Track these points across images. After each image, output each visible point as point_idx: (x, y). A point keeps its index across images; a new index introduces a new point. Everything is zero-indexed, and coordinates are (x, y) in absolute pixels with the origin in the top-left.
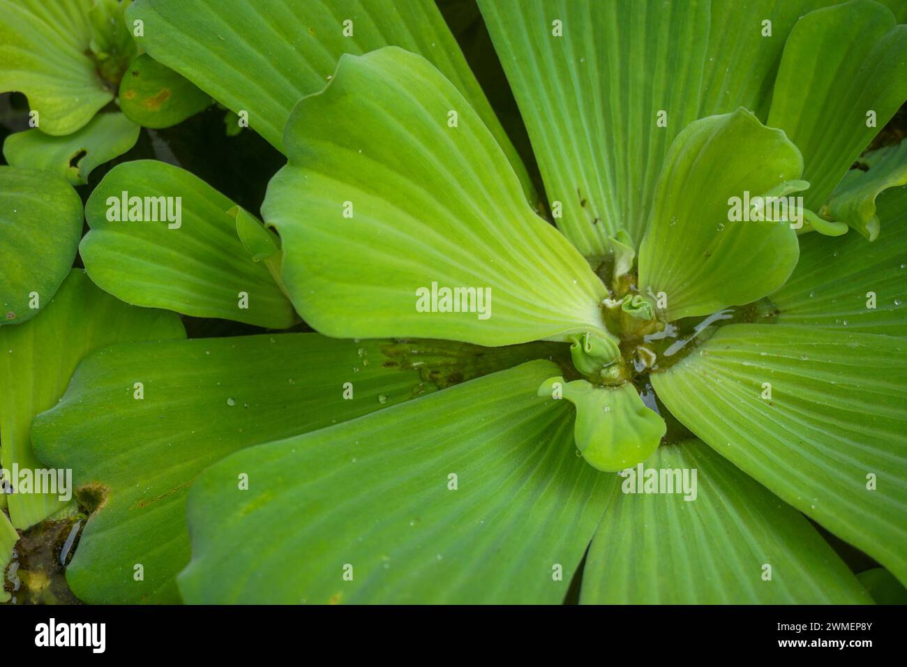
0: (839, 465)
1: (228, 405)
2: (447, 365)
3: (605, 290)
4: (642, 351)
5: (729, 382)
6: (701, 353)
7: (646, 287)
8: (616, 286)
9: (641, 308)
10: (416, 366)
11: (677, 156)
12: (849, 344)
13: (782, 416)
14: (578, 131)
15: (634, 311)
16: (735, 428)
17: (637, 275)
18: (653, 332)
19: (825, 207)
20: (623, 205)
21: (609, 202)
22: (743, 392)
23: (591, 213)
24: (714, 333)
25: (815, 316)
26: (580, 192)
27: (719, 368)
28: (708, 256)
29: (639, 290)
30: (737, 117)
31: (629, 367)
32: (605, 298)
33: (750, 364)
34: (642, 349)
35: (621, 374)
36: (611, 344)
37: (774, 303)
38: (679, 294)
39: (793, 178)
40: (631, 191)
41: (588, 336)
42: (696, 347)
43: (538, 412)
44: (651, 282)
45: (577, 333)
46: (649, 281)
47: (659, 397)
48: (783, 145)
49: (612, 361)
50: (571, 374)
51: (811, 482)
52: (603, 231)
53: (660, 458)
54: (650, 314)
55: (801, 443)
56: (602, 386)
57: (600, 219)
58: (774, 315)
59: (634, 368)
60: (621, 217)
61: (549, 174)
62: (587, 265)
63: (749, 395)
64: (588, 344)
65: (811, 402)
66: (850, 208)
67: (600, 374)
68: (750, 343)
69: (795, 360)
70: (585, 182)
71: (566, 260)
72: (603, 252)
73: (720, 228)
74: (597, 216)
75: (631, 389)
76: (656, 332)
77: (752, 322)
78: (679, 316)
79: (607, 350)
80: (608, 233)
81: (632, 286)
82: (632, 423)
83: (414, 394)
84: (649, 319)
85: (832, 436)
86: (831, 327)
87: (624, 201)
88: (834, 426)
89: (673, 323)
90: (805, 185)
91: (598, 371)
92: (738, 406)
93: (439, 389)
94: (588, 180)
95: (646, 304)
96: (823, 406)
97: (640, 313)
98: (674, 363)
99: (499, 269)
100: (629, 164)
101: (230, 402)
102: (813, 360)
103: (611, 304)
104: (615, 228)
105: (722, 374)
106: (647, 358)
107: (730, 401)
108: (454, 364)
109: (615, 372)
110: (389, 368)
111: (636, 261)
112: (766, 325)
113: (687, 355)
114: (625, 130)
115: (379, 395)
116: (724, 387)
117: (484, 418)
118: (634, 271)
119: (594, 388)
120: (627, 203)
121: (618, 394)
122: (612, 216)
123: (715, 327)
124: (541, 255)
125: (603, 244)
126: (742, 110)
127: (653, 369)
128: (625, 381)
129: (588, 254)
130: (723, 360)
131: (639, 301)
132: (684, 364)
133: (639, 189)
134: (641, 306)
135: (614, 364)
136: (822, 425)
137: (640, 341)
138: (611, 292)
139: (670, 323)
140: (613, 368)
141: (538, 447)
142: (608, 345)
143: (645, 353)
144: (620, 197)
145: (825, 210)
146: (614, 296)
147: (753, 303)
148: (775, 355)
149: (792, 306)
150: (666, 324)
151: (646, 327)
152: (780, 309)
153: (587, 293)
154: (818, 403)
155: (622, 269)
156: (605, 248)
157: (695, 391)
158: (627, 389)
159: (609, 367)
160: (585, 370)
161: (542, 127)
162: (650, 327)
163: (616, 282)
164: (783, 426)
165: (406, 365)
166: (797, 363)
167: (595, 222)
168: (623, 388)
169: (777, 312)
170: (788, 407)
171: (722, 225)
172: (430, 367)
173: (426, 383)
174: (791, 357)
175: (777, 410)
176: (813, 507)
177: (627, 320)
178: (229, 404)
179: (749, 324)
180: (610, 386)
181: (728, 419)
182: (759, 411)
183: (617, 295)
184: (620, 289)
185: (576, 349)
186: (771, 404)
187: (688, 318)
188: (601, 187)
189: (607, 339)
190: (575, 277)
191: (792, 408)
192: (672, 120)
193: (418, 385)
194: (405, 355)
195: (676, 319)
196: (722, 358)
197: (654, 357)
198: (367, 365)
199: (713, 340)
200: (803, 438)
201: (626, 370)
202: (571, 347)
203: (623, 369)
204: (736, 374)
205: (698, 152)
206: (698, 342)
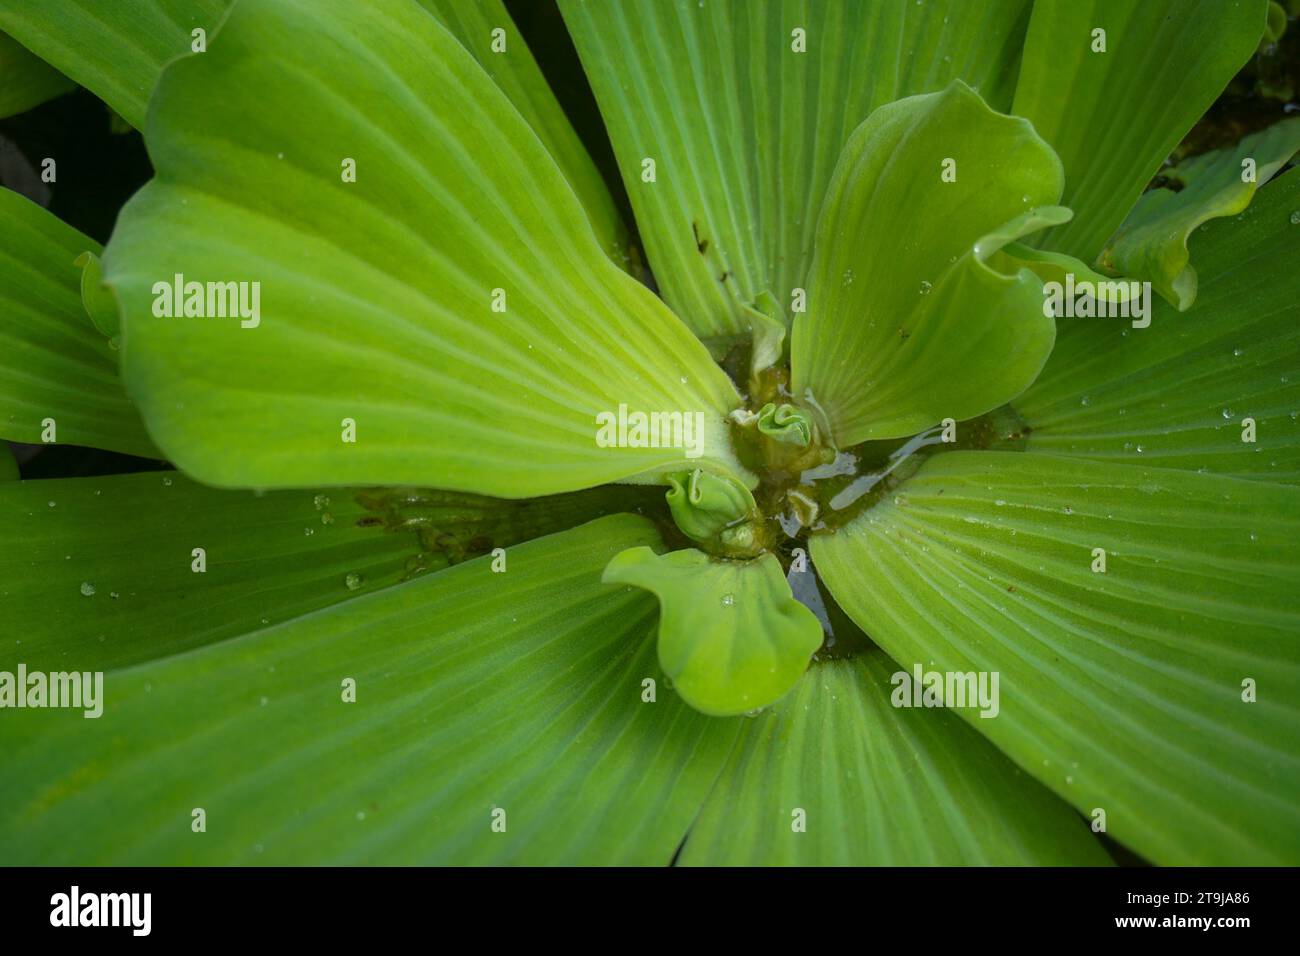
0: (1118, 699)
1: (83, 596)
2: (466, 524)
3: (735, 394)
4: (795, 498)
5: (939, 550)
6: (896, 502)
7: (804, 389)
8: (755, 388)
9: (790, 426)
10: (414, 525)
11: (854, 166)
12: (1143, 488)
13: (1029, 611)
14: (695, 124)
15: (778, 431)
16: (947, 634)
17: (789, 368)
18: (813, 466)
19: (1106, 253)
20: (772, 250)
21: (747, 244)
22: (964, 568)
23: (716, 262)
24: (919, 466)
25: (1089, 437)
26: (698, 228)
27: (927, 528)
28: (905, 336)
29: (793, 395)
30: (949, 97)
31: (771, 526)
32: (737, 408)
33: (977, 520)
34: (795, 494)
35: (757, 539)
36: (738, 487)
37: (1022, 416)
38: (860, 401)
39: (1046, 202)
40: (783, 226)
41: (696, 475)
42: (890, 489)
43: (613, 606)
44: (813, 381)
45: (678, 469)
46: (809, 379)
47: (822, 577)
48: (1027, 144)
49: (742, 516)
50: (672, 539)
51: (1070, 731)
52: (736, 293)
53: (818, 684)
54: (805, 436)
55: (1056, 660)
56: (725, 560)
57: (731, 274)
58: (1022, 436)
59: (781, 529)
60: (768, 269)
61: (644, 198)
62: (705, 352)
63: (975, 575)
64: (697, 490)
65: (1077, 588)
66: (1147, 255)
67: (720, 538)
68: (977, 484)
69: (1053, 513)
70: (708, 212)
71: (667, 343)
72: (737, 330)
73: (925, 289)
74: (726, 268)
75: (773, 563)
76: (820, 464)
77: (984, 448)
78: (858, 438)
79: (732, 498)
80: (744, 296)
81: (781, 387)
82: (769, 626)
83: (406, 572)
84: (805, 444)
85: (1111, 646)
86: (1117, 456)
87: (772, 242)
88: (1115, 628)
89: (846, 450)
90: (1065, 215)
91: (718, 534)
92: (954, 595)
93: (451, 563)
94: (713, 208)
95: (798, 420)
96: (1097, 594)
97: (789, 435)
98: (850, 519)
99: (545, 361)
100: (781, 180)
101: (87, 590)
102: (1081, 514)
103: (743, 417)
104: (756, 288)
105: (930, 537)
106: (804, 508)
107: (939, 584)
108: (478, 522)
109: (745, 536)
110: (366, 529)
111: (786, 344)
112: (1005, 454)
113: (874, 505)
114: (775, 123)
115: (347, 574)
116: (933, 561)
117: (515, 616)
118: (784, 363)
119: (711, 562)
120: (777, 246)
121: (750, 573)
122: (752, 269)
123: (921, 457)
124: (623, 335)
125: (737, 316)
126: (958, 84)
127: (813, 529)
128: (764, 550)
129: (711, 334)
130: (933, 513)
131: (788, 414)
132: (867, 520)
133: (798, 223)
134: (791, 423)
135: (744, 522)
136: (1095, 627)
137: (794, 482)
138: (746, 397)
139: (843, 451)
140: (743, 528)
141: (611, 667)
142: (733, 490)
143: (801, 503)
144: (766, 236)
145: (1105, 258)
146: (750, 405)
147: (986, 416)
148: (1019, 506)
149: (1052, 419)
150: (837, 452)
151: (802, 458)
152: (1032, 424)
153: (706, 400)
154: (1089, 588)
155: (764, 358)
156: (739, 322)
157: (882, 568)
158: (766, 564)
159: (736, 527)
160: (694, 533)
161: (630, 119)
162: (809, 458)
163: (754, 380)
164: (1027, 630)
165: (396, 522)
166: (1055, 519)
167: (724, 278)
168: (760, 564)
169: (1027, 431)
170: (1039, 595)
171: (928, 284)
172: (438, 525)
173: (427, 554)
174: (1045, 509)
175: (1019, 599)
176: (1069, 779)
177: (771, 447)
178: (83, 592)
179: (980, 452)
180: (739, 558)
181: (935, 616)
182: (987, 601)
183: (757, 402)
184: (761, 393)
185: (675, 498)
186: (1010, 590)
187: (873, 441)
188: (733, 220)
189: (731, 480)
190: (684, 372)
191: (1046, 598)
192: (852, 106)
193: (417, 556)
194: (395, 506)
195: (852, 444)
196: (931, 510)
197: (814, 508)
198: (328, 523)
199: (919, 479)
200: (1061, 651)
201: (767, 531)
202: (668, 495)
203: (760, 530)
204: (952, 538)
205: (886, 160)
206: (892, 482)
